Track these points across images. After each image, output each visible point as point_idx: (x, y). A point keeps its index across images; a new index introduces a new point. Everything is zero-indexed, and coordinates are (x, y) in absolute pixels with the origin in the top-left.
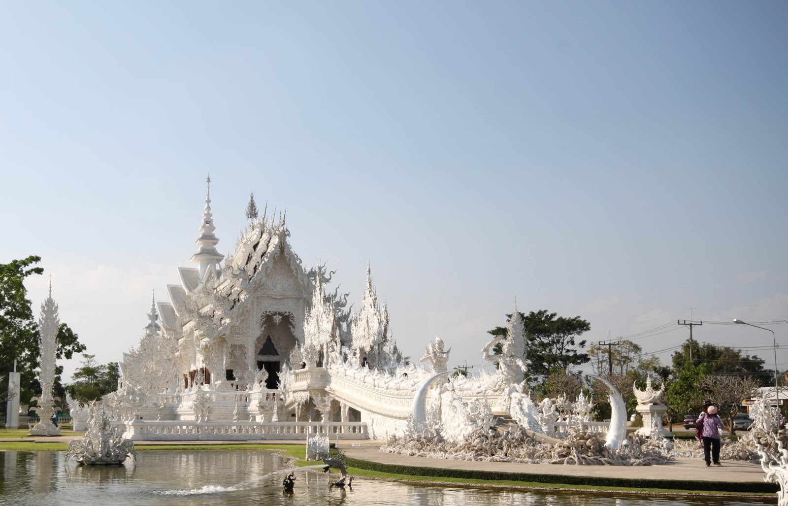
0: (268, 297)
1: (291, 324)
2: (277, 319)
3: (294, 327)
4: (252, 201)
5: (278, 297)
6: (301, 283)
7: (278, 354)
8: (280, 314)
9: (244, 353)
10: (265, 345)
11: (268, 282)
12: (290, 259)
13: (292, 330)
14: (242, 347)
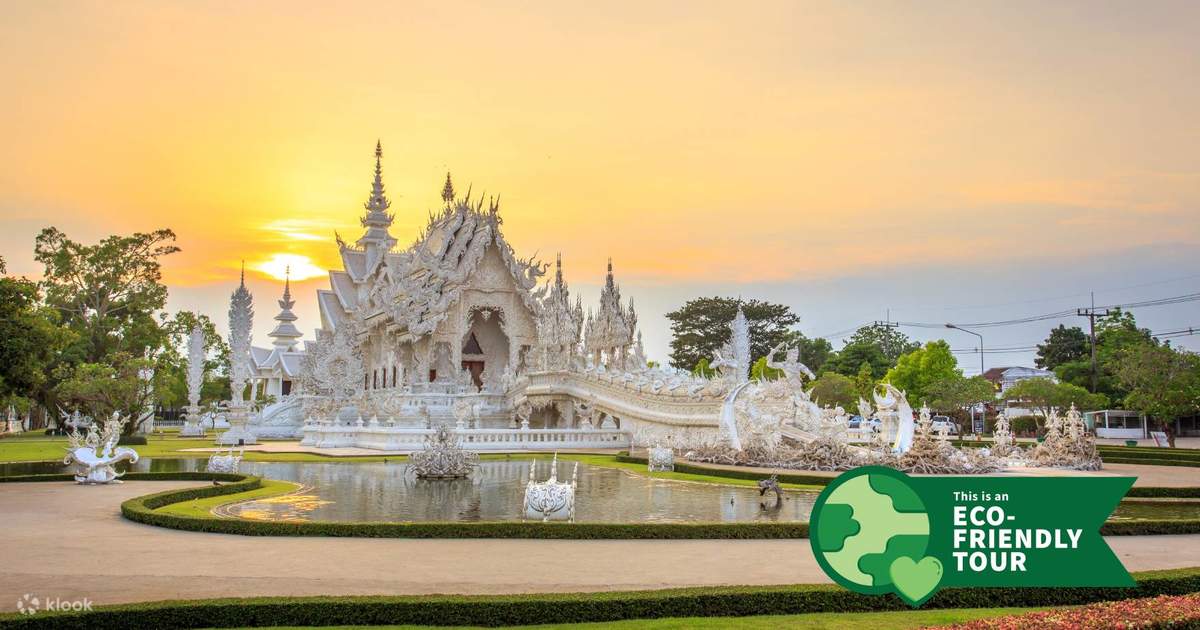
0: (477, 290)
1: (501, 320)
2: (486, 315)
3: (504, 324)
4: (449, 181)
5: (488, 291)
6: (513, 275)
7: (482, 353)
8: (489, 309)
9: (450, 352)
10: (469, 343)
11: (477, 275)
12: (502, 250)
13: (502, 326)
14: (447, 345)
